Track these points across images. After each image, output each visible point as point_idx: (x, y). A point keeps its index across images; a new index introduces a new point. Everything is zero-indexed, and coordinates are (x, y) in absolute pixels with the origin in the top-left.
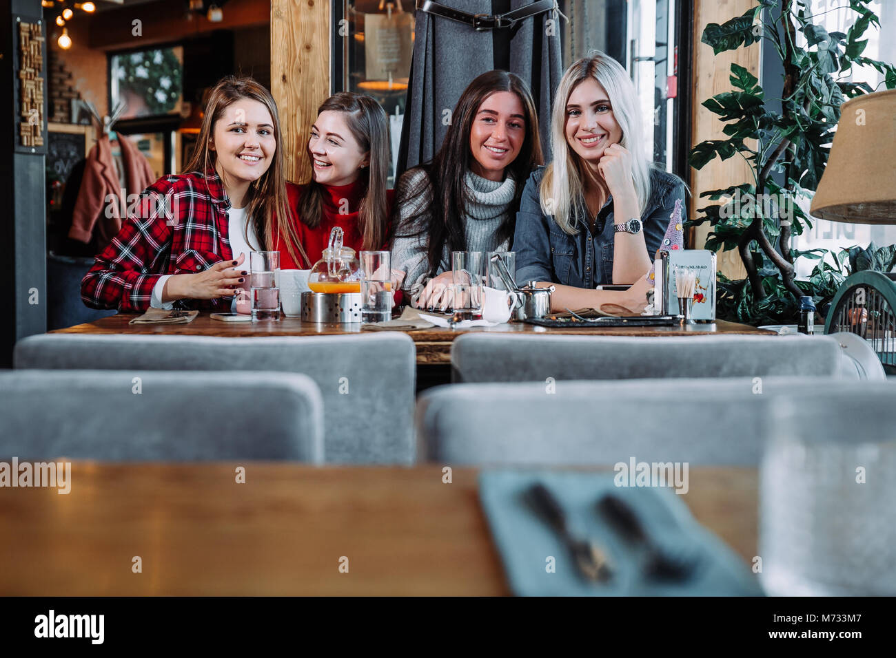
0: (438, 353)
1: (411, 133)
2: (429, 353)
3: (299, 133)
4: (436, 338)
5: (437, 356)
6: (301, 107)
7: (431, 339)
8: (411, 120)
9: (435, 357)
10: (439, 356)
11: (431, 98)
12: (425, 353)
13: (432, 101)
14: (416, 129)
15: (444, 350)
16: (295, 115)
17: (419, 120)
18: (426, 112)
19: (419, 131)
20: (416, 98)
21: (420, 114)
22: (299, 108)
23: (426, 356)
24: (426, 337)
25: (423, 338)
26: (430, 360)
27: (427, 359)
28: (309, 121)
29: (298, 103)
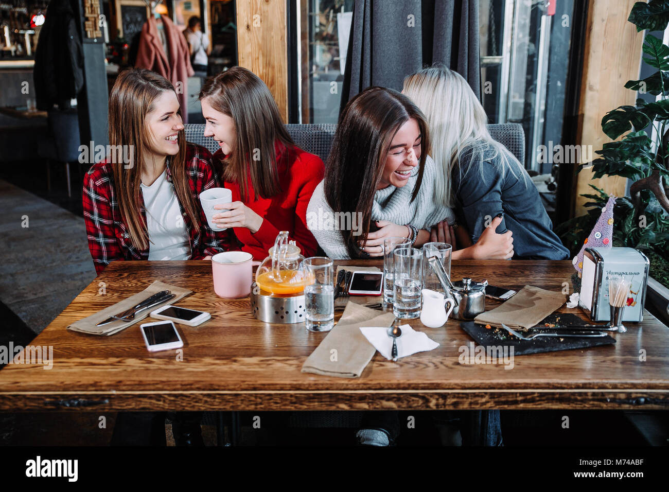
0: (381, 401)
1: (352, 72)
2: (370, 401)
3: (261, 72)
4: (378, 387)
5: (379, 403)
6: (262, 51)
7: (373, 388)
8: (353, 61)
9: (378, 405)
10: (381, 403)
11: (369, 43)
12: (367, 401)
13: (369, 45)
14: (357, 69)
15: (386, 398)
16: (258, 58)
17: (359, 62)
18: (365, 55)
19: (359, 71)
20: (356, 43)
21: (360, 57)
22: (261, 52)
23: (368, 403)
24: (368, 386)
25: (365, 387)
26: (371, 407)
27: (369, 406)
28: (269, 64)
29: (260, 47)
